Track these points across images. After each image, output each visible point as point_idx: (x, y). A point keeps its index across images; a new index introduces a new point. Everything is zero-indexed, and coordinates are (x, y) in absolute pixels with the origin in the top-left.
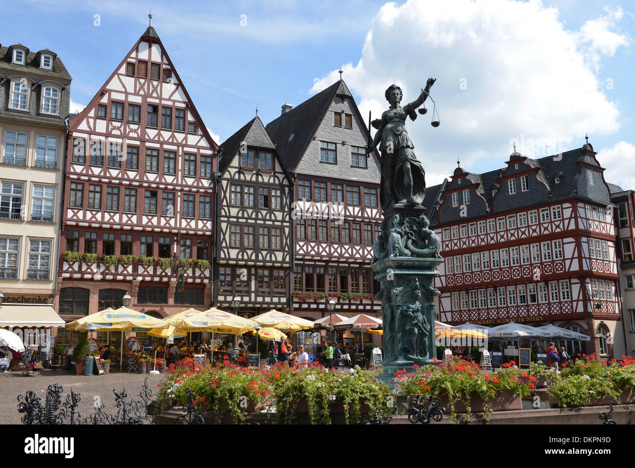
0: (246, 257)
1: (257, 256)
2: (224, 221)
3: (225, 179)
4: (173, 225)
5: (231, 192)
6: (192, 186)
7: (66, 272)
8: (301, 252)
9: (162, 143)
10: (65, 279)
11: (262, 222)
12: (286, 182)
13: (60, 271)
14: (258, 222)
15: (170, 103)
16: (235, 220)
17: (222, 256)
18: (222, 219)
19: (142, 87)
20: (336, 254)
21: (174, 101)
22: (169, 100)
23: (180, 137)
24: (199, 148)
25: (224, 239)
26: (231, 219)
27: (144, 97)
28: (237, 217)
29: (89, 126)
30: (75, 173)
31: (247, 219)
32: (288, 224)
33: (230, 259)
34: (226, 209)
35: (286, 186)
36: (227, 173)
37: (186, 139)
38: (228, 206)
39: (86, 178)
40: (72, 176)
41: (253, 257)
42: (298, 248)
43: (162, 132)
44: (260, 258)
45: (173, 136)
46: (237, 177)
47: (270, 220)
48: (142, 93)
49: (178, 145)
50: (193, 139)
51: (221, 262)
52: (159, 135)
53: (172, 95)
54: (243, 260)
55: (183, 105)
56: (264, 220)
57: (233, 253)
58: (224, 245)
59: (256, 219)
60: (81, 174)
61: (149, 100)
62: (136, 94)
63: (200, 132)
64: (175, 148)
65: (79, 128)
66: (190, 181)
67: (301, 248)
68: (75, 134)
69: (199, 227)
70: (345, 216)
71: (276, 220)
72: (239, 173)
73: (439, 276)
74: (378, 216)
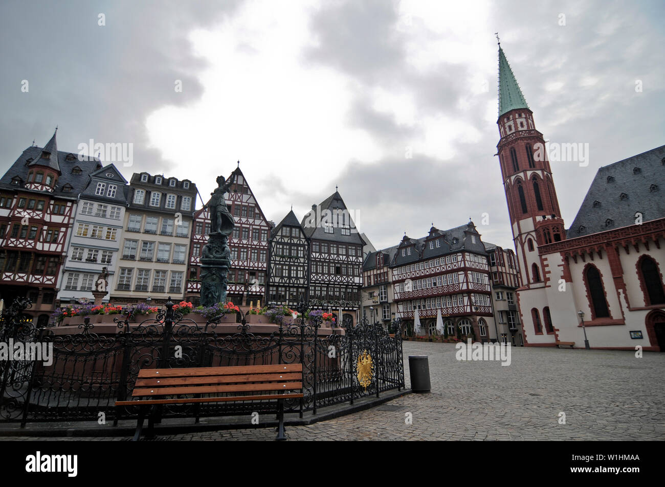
0: (283, 282)
1: (290, 281)
2: (272, 263)
3: (274, 242)
4: (246, 265)
5: (277, 248)
6: (257, 245)
7: (190, 288)
8: (314, 279)
9: (241, 224)
10: (189, 292)
11: (293, 264)
13: (186, 288)
14: (291, 263)
15: (247, 204)
16: (278, 262)
17: (271, 281)
18: (272, 262)
19: (232, 196)
21: (249, 203)
22: (246, 202)
23: (251, 221)
24: (261, 226)
25: (272, 272)
26: (276, 262)
27: (233, 202)
28: (280, 261)
29: (205, 216)
30: (196, 239)
31: (285, 262)
32: (307, 264)
33: (275, 282)
34: (274, 257)
36: (275, 239)
37: (254, 221)
38: (275, 255)
39: (202, 241)
40: (194, 240)
41: (288, 282)
42: (312, 277)
43: (242, 218)
44: (291, 282)
45: (247, 221)
46: (280, 241)
47: (297, 262)
48: (232, 199)
49: (250, 225)
50: (257, 222)
51: (271, 284)
52: (240, 220)
53: (247, 200)
54: (282, 283)
55: (254, 205)
56: (294, 262)
57: (277, 280)
58: (272, 275)
59: (290, 262)
60: (199, 239)
61: (236, 203)
62: (229, 200)
63: (262, 218)
64: (248, 226)
65: (200, 217)
66: (255, 243)
67: (314, 277)
68: (197, 220)
69: (260, 266)
70: (338, 260)
71: (300, 263)
72: (281, 238)
73: (397, 293)
74: (356, 261)
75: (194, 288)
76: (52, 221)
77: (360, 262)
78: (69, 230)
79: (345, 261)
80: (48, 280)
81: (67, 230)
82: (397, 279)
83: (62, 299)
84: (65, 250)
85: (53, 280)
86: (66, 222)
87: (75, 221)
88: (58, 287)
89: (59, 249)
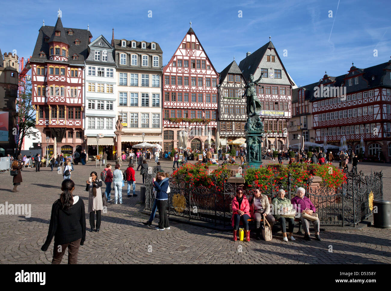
0: (231, 117)
1: (235, 117)
2: (222, 104)
3: (222, 87)
4: (202, 106)
5: (224, 92)
6: (209, 91)
7: (165, 125)
9: (197, 75)
10: (165, 127)
11: (237, 103)
13: (163, 125)
14: (235, 103)
15: (200, 58)
16: (226, 103)
17: (222, 117)
18: (221, 103)
19: (189, 53)
21: (201, 57)
22: (199, 57)
23: (204, 71)
24: (211, 75)
25: (222, 110)
26: (225, 103)
27: (190, 57)
28: (227, 102)
29: (170, 70)
30: (166, 88)
31: (231, 102)
33: (224, 118)
34: (223, 99)
36: (223, 84)
37: (206, 72)
39: (170, 90)
40: (165, 90)
41: (234, 117)
44: (236, 117)
45: (201, 71)
46: (226, 86)
47: (240, 102)
48: (189, 55)
49: (203, 75)
50: (209, 72)
51: (221, 119)
52: (196, 71)
53: (200, 55)
54: (229, 118)
55: (205, 59)
56: (238, 102)
57: (226, 116)
58: (222, 113)
59: (235, 102)
60: (168, 89)
61: (192, 58)
62: (186, 56)
63: (212, 69)
64: (202, 76)
65: (167, 71)
66: (208, 89)
68: (165, 74)
69: (213, 106)
70: (272, 99)
71: (243, 102)
72: (227, 84)
73: (316, 122)
74: (286, 99)
75: (168, 125)
76: (72, 82)
77: (289, 100)
78: (83, 87)
79: (277, 99)
80: (77, 123)
81: (82, 88)
82: (316, 111)
83: (88, 135)
84: (83, 102)
85: (80, 123)
86: (80, 82)
87: (86, 81)
88: (83, 127)
89: (80, 102)
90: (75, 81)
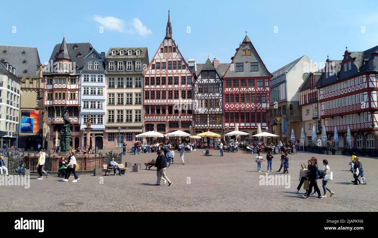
1: (209, 110)
2: (196, 99)
5: (198, 88)
6: (184, 88)
7: (146, 119)
8: (227, 107)
9: (173, 74)
10: (146, 121)
11: (210, 98)
12: (220, 82)
16: (200, 98)
19: (166, 56)
20: (243, 107)
21: (177, 59)
22: (175, 58)
23: (179, 71)
24: (186, 74)
26: (198, 98)
27: (167, 59)
28: (201, 97)
29: (150, 73)
32: (221, 98)
34: (197, 94)
35: (221, 83)
36: (197, 81)
37: (182, 71)
39: (150, 89)
40: (145, 89)
41: (207, 111)
42: (226, 106)
44: (210, 111)
45: (177, 71)
46: (200, 82)
47: (214, 97)
48: (166, 58)
49: (179, 74)
50: (184, 71)
52: (172, 71)
55: (180, 60)
56: (212, 97)
59: (208, 97)
60: (148, 88)
61: (169, 60)
62: (164, 58)
63: (187, 68)
65: (147, 74)
66: (183, 86)
67: (227, 106)
68: (145, 76)
75: (148, 119)
76: (71, 88)
78: (80, 91)
79: (253, 91)
80: (75, 120)
84: (79, 103)
85: (78, 120)
86: (77, 88)
87: (82, 86)
88: (80, 123)
89: (77, 103)
90: (73, 86)
